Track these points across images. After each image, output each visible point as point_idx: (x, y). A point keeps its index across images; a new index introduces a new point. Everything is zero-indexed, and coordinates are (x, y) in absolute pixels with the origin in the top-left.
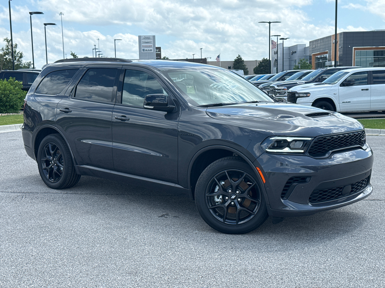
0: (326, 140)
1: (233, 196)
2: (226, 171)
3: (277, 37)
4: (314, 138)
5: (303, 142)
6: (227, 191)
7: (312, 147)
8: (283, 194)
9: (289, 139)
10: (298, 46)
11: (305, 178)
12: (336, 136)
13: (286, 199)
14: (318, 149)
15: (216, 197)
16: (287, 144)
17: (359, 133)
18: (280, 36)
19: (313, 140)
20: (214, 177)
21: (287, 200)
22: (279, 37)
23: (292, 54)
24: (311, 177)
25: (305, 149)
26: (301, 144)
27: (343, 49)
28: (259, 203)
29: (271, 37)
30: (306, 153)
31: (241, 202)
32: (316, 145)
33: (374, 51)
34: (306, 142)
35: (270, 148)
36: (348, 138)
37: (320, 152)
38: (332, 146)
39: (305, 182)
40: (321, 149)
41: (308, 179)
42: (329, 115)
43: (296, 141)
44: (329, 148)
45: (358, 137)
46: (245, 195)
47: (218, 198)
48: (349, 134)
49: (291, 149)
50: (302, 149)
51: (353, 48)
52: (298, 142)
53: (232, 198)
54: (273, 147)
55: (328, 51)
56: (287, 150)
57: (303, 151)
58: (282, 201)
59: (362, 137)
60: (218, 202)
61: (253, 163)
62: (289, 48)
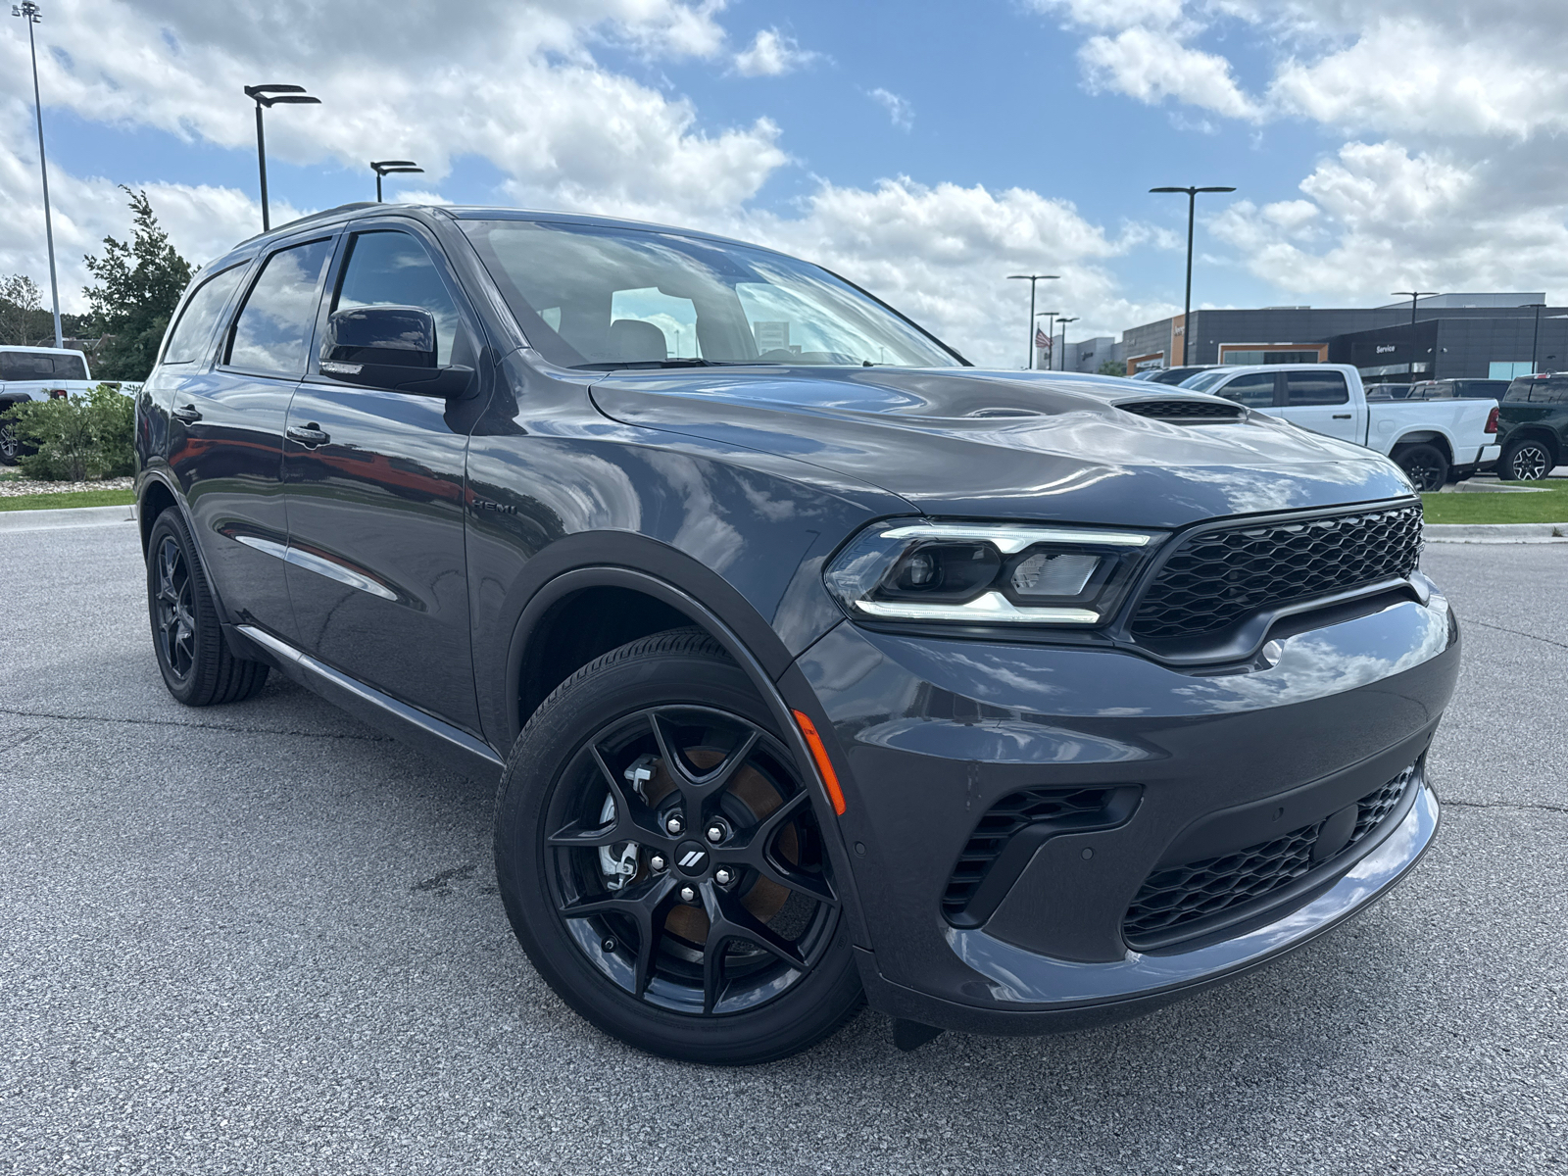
0: (1239, 550)
1: (691, 854)
2: (651, 713)
3: (1049, 317)
4: (1168, 534)
5: (1094, 558)
6: (661, 822)
7: (1155, 590)
8: (952, 889)
9: (1008, 540)
10: (1098, 341)
11: (1103, 792)
12: (1300, 528)
13: (972, 922)
14: (1189, 607)
15: (605, 854)
16: (995, 569)
17: (1390, 518)
18: (1057, 314)
19: (1160, 548)
20: (591, 745)
21: (979, 930)
22: (1055, 318)
23: (1084, 360)
24: (1143, 786)
25: (1107, 605)
26: (1087, 567)
27: (1198, 349)
28: (830, 907)
29: (1035, 318)
30: (1112, 628)
31: (738, 886)
32: (1180, 581)
33: (1265, 353)
34: (1116, 560)
35: (879, 595)
36: (1333, 547)
37: (1202, 621)
38: (1276, 586)
39: (1102, 818)
40: (1209, 604)
41: (1117, 805)
42: (1243, 417)
43: (1051, 550)
44: (1253, 598)
45: (1383, 538)
46: (752, 853)
47: (616, 855)
48: (1342, 521)
49: (1018, 601)
50: (1090, 606)
51: (1220, 345)
52: (1063, 560)
53: (682, 863)
54: (901, 588)
55: (1163, 351)
56: (989, 606)
57: (1092, 617)
58: (952, 936)
59: (1402, 538)
60: (615, 878)
61: (774, 683)
62: (1078, 346)
